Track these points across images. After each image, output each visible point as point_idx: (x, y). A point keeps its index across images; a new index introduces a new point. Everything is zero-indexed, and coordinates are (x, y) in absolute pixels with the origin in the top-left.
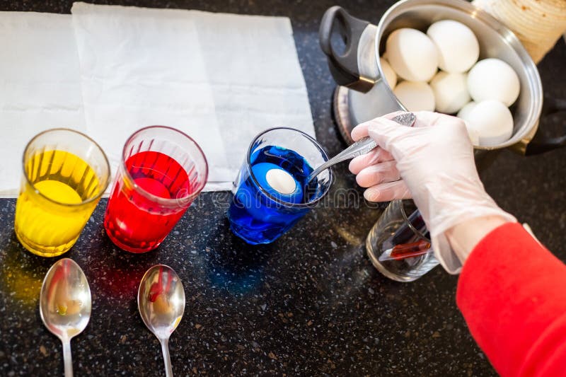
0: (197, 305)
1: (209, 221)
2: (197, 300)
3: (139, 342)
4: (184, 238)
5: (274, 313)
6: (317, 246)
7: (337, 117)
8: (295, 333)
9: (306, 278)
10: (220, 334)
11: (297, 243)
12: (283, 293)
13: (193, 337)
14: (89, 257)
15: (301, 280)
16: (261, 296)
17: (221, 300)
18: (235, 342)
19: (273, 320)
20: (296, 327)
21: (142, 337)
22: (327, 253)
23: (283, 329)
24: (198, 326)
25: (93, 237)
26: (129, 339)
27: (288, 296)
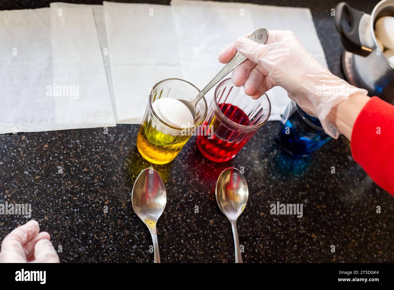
0: (261, 199)
1: (266, 141)
2: (260, 195)
3: (223, 225)
4: (250, 152)
5: (313, 205)
6: (339, 159)
7: (345, 72)
8: (329, 220)
9: (333, 181)
10: (277, 219)
11: (325, 157)
12: (318, 191)
13: (259, 222)
14: (187, 164)
15: (330, 182)
16: (304, 193)
17: (277, 195)
18: (288, 226)
19: (313, 210)
20: (329, 216)
21: (224, 221)
22: (346, 164)
23: (320, 217)
24: (262, 214)
25: (189, 151)
26: (215, 223)
27: (322, 194)
